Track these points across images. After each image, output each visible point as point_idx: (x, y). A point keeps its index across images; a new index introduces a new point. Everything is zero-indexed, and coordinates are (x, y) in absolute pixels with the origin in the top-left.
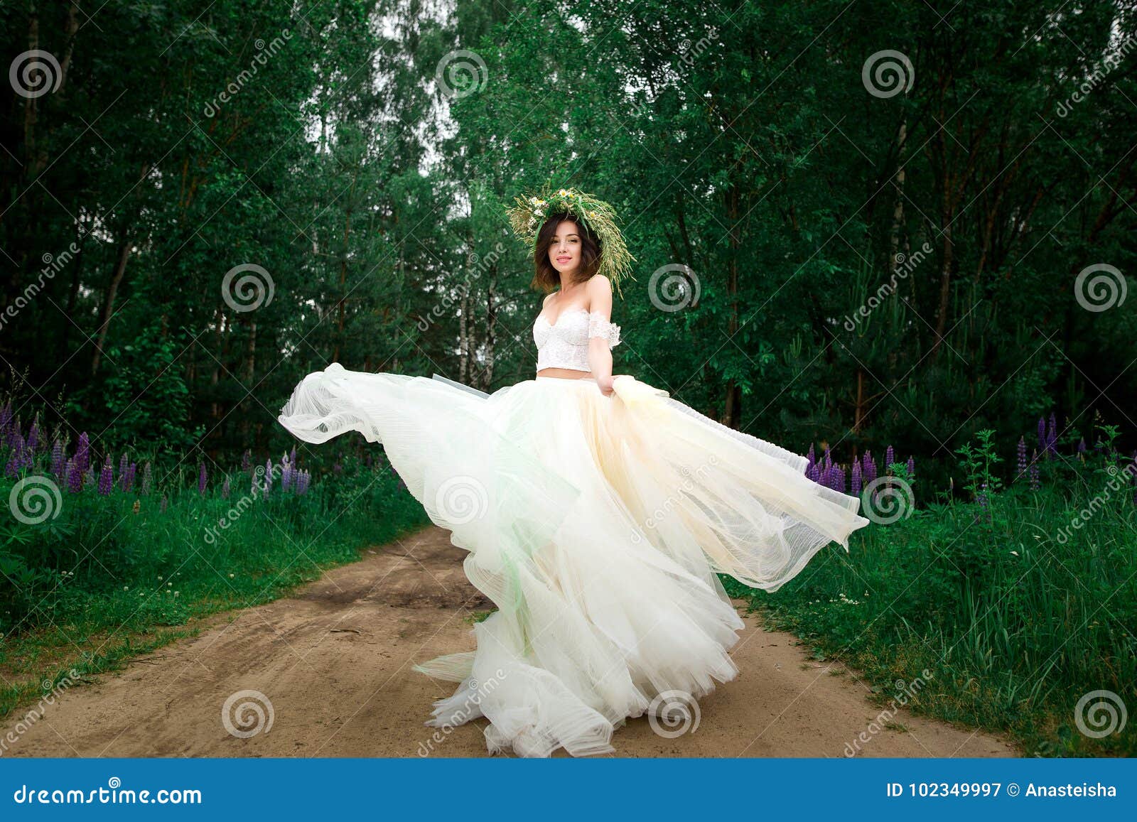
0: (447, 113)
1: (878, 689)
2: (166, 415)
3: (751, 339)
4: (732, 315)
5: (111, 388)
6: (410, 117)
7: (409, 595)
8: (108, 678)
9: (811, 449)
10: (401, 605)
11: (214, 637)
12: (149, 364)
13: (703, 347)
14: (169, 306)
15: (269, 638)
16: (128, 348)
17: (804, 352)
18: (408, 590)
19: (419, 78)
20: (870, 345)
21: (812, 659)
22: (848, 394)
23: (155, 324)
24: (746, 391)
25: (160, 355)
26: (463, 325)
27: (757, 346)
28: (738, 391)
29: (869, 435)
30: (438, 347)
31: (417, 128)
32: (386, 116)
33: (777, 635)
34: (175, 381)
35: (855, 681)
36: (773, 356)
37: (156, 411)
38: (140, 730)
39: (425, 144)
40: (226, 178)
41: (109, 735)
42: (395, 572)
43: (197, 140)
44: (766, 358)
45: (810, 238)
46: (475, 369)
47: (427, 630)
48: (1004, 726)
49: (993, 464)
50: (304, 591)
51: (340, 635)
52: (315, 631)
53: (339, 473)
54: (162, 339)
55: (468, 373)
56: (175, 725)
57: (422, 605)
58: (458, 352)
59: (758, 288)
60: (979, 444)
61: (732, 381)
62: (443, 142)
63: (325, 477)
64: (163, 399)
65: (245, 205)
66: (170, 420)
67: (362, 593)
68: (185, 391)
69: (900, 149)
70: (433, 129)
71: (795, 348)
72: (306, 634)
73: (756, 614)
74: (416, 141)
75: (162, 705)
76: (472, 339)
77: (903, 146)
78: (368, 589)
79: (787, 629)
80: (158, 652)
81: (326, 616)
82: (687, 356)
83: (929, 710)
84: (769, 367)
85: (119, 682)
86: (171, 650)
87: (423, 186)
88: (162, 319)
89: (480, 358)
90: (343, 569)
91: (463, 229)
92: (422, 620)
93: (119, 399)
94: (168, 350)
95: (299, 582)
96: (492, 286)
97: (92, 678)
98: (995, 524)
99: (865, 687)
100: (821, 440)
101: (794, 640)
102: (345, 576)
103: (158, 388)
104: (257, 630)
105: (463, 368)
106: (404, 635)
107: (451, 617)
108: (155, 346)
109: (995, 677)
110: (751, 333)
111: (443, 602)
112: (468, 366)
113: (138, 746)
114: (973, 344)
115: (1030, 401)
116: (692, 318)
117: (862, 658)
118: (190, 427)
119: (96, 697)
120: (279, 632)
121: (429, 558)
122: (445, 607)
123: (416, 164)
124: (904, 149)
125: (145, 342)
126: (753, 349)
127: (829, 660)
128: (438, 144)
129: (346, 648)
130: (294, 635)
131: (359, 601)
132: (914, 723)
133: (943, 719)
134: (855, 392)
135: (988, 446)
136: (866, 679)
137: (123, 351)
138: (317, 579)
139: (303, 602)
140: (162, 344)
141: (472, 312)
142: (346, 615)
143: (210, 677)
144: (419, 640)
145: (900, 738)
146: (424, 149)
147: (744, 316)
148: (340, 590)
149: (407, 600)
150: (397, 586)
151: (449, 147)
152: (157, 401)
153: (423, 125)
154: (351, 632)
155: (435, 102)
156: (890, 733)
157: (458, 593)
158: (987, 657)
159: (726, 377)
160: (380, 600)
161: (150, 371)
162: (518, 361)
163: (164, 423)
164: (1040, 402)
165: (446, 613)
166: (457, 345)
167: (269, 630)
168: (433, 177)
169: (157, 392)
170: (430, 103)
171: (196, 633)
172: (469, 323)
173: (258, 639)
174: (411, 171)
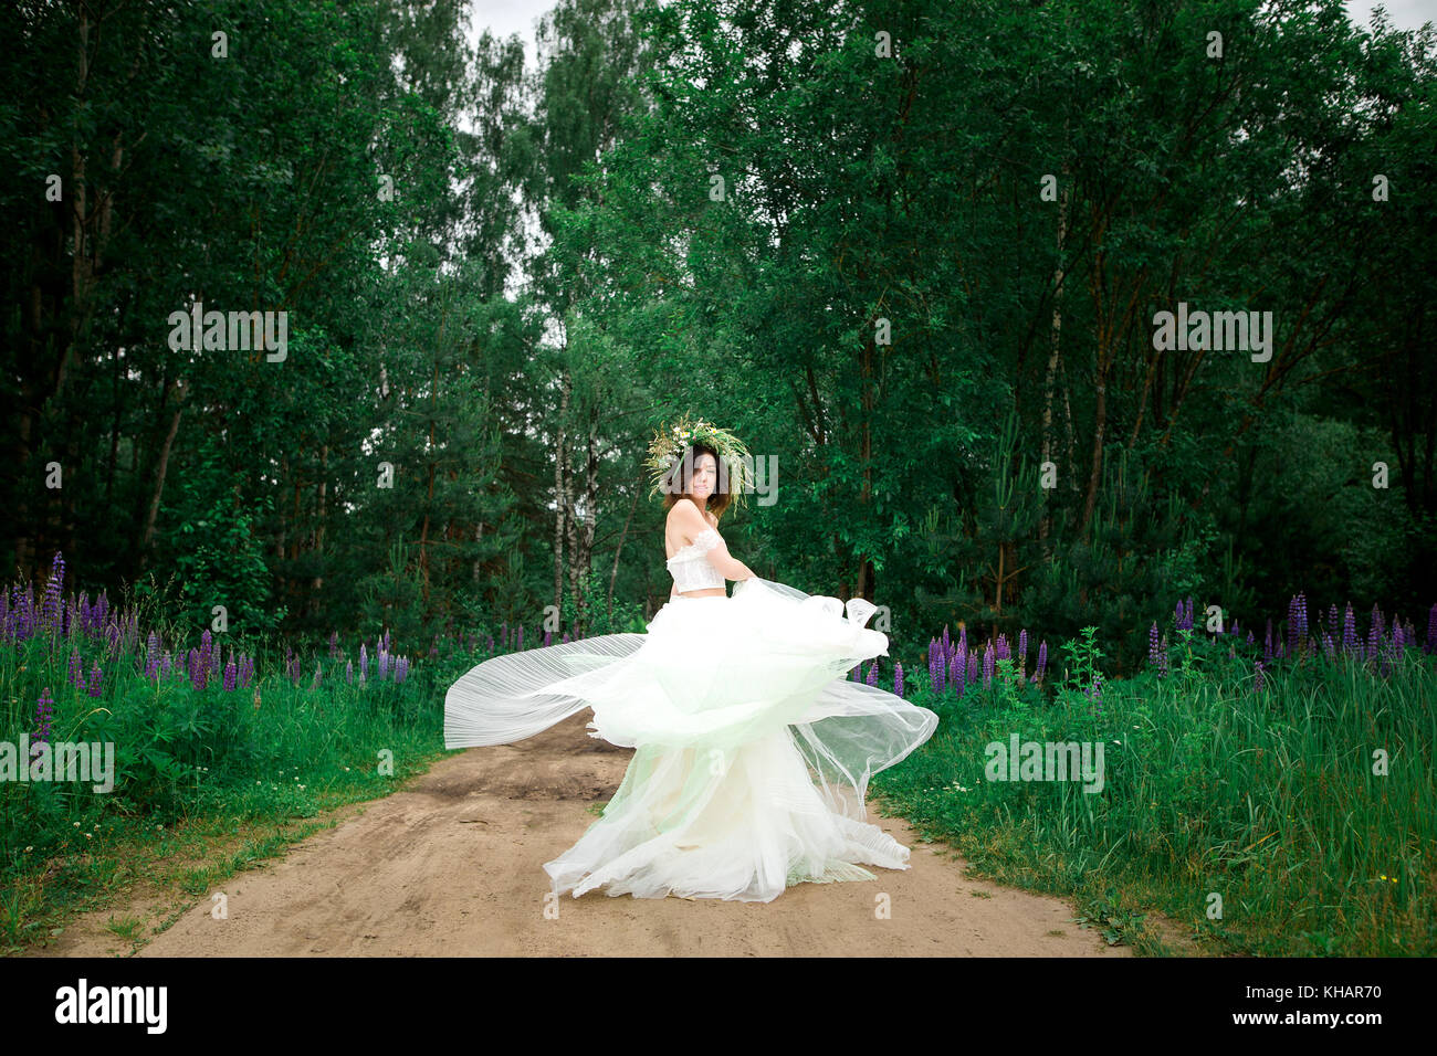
0: (538, 224)
1: (972, 866)
2: (243, 596)
3: (885, 510)
4: (864, 484)
5: (183, 567)
6: (492, 232)
7: (524, 787)
8: (275, 863)
9: (945, 631)
10: (517, 798)
11: (351, 829)
12: (224, 540)
13: (834, 518)
14: (241, 475)
15: (401, 830)
16: (201, 523)
17: (942, 522)
18: (522, 782)
19: (504, 182)
20: (1012, 516)
21: (920, 841)
22: (988, 569)
23: (227, 496)
24: (878, 567)
25: (235, 530)
26: (559, 476)
27: (892, 515)
28: (870, 565)
29: (1011, 613)
30: (529, 501)
31: (501, 243)
32: (463, 229)
33: (893, 821)
34: (252, 558)
35: (954, 859)
36: (907, 529)
37: (233, 591)
38: (325, 903)
39: (510, 260)
40: (305, 334)
41: (302, 906)
42: (505, 764)
43: (271, 291)
44: (900, 531)
45: (948, 402)
46: (574, 526)
47: (552, 820)
48: (1070, 892)
49: (1095, 659)
50: (415, 784)
51: (471, 825)
52: (445, 821)
53: (435, 656)
54: (237, 512)
55: (565, 530)
56: (353, 898)
57: (539, 796)
58: (553, 506)
59: (892, 454)
60: (1084, 639)
61: (863, 556)
62: (532, 258)
63: (421, 661)
64: (240, 578)
65: (326, 364)
66: (247, 599)
67: (476, 785)
68: (264, 569)
69: (1054, 292)
70: (520, 243)
71: (932, 519)
72: (437, 825)
73: (875, 801)
74: (500, 257)
75: (334, 884)
76: (570, 492)
77: (1059, 286)
78: (482, 782)
79: (902, 815)
80: (306, 842)
81: (446, 808)
82: (815, 527)
83: (1011, 880)
84: (904, 541)
85: (286, 866)
86: (316, 840)
87: (510, 314)
88: (235, 490)
89: (581, 512)
90: (449, 760)
91: (557, 361)
92: (544, 811)
93: (196, 581)
94: (244, 525)
95: (409, 775)
96: (594, 430)
97: (262, 863)
98: (1097, 716)
99: (961, 864)
100: (959, 620)
101: (907, 825)
102: (454, 768)
103: (235, 567)
104: (388, 821)
105: (560, 527)
106: (530, 825)
107: (571, 808)
108: (230, 520)
109: (1074, 853)
110: (885, 503)
111: (560, 793)
112: (565, 524)
113: (328, 915)
114: (1122, 515)
115: (1179, 579)
116: (820, 488)
117: (963, 840)
118: (268, 608)
119: (273, 878)
120: (409, 823)
121: (535, 748)
122: (563, 798)
123: (501, 287)
124: (1061, 290)
125: (218, 516)
126: (886, 521)
127: (936, 842)
128: (525, 262)
129: (480, 836)
130: (423, 827)
131: (473, 794)
132: (996, 891)
133: (1021, 887)
134: (996, 566)
135: (1091, 642)
136: (965, 857)
137: (196, 527)
138: (426, 772)
139: (420, 795)
140: (237, 517)
141: (570, 461)
142: (470, 807)
143: (364, 862)
144: (547, 829)
145: (981, 902)
146: (509, 265)
147: (877, 485)
148: (449, 783)
149: (523, 792)
150: (511, 778)
151: (538, 266)
152: (235, 581)
153: (507, 239)
154: (481, 822)
155: (523, 213)
156: (975, 899)
157: (574, 784)
158: (1071, 837)
159: (857, 552)
160: (496, 792)
161: (224, 548)
162: (624, 515)
163: (242, 604)
164: (1189, 579)
165: (567, 805)
166: (551, 498)
167: (399, 821)
168: (522, 302)
169: (233, 571)
170: (515, 212)
171: (333, 825)
172: (566, 474)
173: (392, 830)
174: (495, 295)
